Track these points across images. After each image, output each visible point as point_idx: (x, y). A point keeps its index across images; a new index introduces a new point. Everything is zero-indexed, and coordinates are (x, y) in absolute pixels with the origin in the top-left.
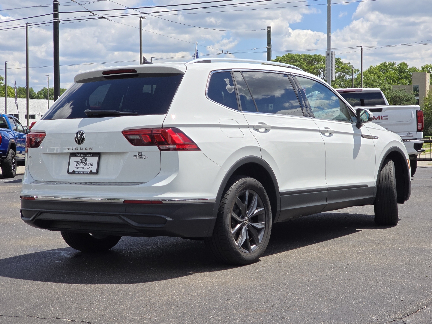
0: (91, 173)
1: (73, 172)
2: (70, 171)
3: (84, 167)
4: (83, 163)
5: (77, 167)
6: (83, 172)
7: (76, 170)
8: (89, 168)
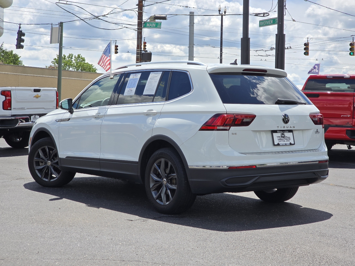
0: (291, 144)
1: (278, 145)
2: (276, 143)
3: (284, 140)
4: (283, 137)
5: (280, 140)
6: (286, 144)
7: (280, 143)
8: (288, 141)
